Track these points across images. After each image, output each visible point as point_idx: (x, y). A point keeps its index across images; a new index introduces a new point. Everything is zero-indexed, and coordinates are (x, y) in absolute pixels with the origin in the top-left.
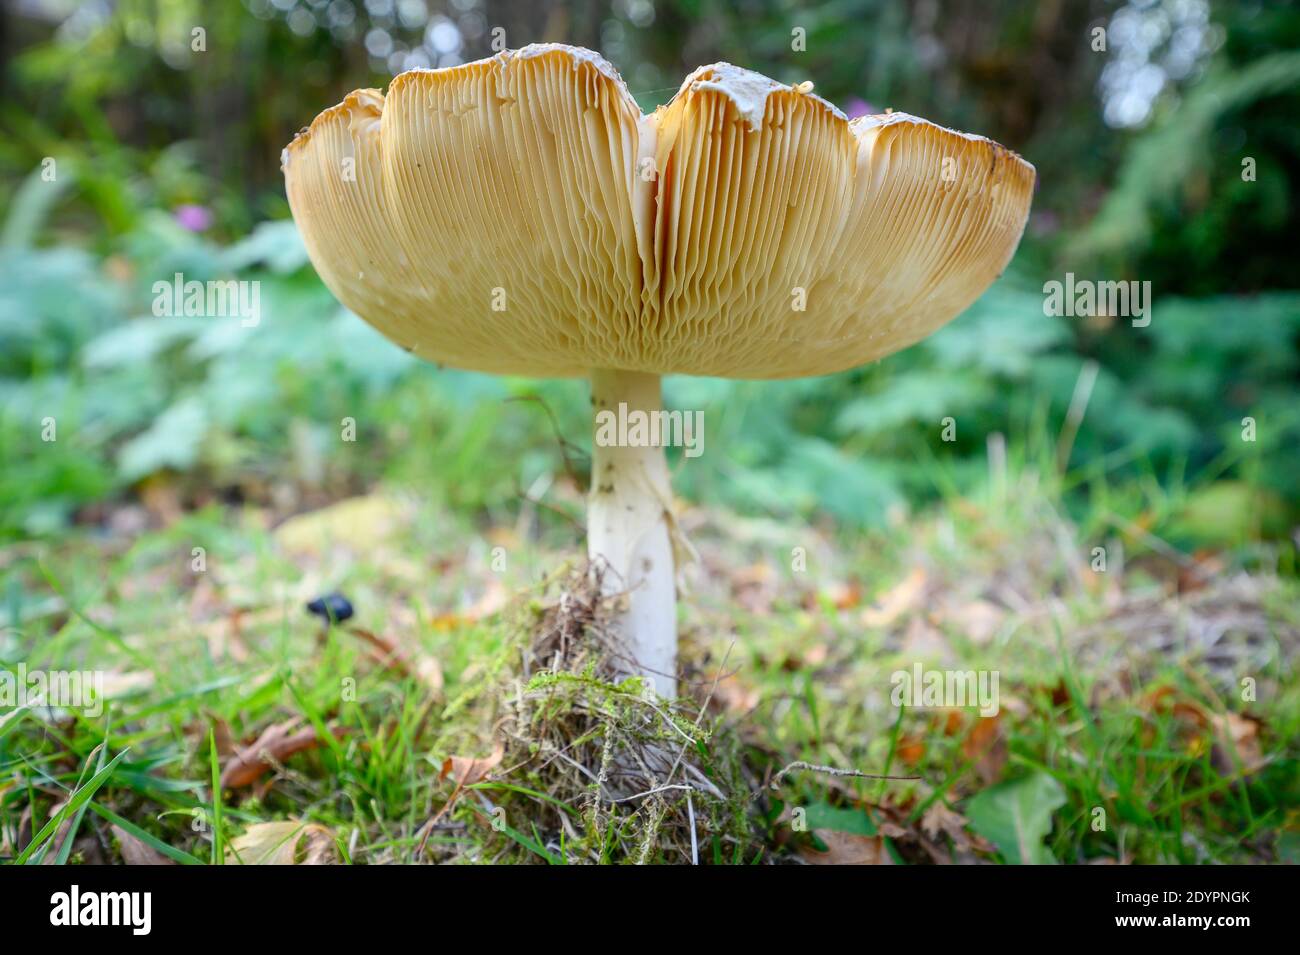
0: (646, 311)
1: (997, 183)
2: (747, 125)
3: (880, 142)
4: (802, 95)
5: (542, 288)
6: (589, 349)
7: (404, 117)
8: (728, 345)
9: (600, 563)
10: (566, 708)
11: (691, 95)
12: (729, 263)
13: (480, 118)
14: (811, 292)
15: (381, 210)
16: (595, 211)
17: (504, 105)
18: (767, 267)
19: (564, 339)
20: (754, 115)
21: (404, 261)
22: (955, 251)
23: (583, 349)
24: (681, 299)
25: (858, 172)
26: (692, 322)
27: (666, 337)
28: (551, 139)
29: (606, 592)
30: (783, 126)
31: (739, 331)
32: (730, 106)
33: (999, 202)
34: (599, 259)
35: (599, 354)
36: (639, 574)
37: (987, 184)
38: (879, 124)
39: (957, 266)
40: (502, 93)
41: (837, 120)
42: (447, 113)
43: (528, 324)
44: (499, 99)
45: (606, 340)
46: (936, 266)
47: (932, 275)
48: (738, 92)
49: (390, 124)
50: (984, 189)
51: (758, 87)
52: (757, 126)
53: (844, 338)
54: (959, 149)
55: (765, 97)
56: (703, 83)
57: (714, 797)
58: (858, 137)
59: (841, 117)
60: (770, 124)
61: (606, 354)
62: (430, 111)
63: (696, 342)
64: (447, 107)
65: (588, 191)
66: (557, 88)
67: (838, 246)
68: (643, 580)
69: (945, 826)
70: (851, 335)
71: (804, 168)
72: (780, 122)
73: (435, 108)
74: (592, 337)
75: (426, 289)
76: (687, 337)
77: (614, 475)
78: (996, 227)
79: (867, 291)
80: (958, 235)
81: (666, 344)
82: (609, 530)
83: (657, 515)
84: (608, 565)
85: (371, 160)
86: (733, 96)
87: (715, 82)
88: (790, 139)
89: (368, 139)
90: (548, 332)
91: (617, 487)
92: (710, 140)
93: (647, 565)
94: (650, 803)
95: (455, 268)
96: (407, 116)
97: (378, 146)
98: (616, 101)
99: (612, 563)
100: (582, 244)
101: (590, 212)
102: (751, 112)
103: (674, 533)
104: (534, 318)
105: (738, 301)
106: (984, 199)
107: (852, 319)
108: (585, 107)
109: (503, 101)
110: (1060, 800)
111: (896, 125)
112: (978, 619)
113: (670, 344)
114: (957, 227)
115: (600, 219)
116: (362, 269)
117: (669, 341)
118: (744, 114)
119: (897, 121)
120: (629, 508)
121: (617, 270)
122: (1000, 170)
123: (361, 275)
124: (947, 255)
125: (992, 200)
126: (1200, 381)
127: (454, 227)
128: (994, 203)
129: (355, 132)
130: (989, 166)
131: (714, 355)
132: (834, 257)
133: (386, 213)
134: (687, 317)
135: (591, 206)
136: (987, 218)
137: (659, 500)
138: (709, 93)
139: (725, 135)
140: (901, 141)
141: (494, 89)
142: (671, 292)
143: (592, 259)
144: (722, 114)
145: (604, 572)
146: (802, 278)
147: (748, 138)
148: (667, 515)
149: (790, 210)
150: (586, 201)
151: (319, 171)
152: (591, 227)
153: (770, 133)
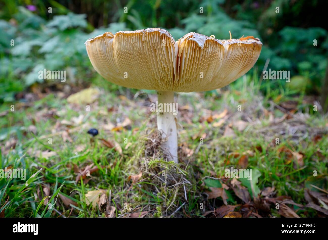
0: (175, 84)
2: (200, 48)
3: (229, 48)
5: (151, 80)
8: (193, 89)
9: (161, 131)
10: (156, 166)
11: (187, 41)
12: (195, 76)
13: (138, 45)
14: (213, 79)
15: (113, 61)
16: (165, 66)
17: (144, 42)
20: (202, 46)
21: (118, 72)
22: (244, 67)
24: (183, 82)
25: (224, 55)
26: (185, 86)
28: (155, 50)
29: (163, 138)
30: (208, 47)
32: (196, 44)
34: (165, 75)
36: (170, 132)
38: (229, 43)
40: (143, 40)
41: (220, 45)
43: (147, 85)
44: (143, 41)
45: (165, 88)
47: (239, 73)
48: (199, 41)
49: (116, 43)
50: (252, 53)
51: (203, 39)
52: (202, 48)
55: (204, 41)
56: (191, 39)
57: (189, 184)
58: (225, 47)
60: (205, 47)
62: (126, 42)
63: (185, 89)
64: (130, 42)
65: (163, 62)
66: (157, 40)
67: (219, 70)
68: (171, 134)
71: (213, 56)
74: (162, 88)
79: (225, 78)
80: (245, 64)
82: (163, 123)
83: (173, 119)
84: (163, 132)
85: (110, 50)
86: (198, 42)
87: (193, 38)
88: (210, 50)
89: (109, 44)
90: (151, 87)
91: (164, 113)
92: (192, 51)
93: (171, 130)
94: (176, 187)
96: (120, 42)
97: (112, 47)
100: (161, 71)
101: (163, 66)
103: (177, 123)
104: (149, 85)
105: (196, 83)
106: (251, 55)
110: (260, 175)
112: (241, 124)
113: (179, 89)
115: (166, 67)
118: (200, 46)
119: (233, 43)
120: (167, 118)
121: (169, 77)
122: (255, 48)
123: (107, 73)
124: (242, 68)
126: (292, 48)
127: (131, 67)
128: (254, 55)
129: (106, 43)
130: (253, 48)
132: (218, 72)
133: (114, 62)
134: (184, 85)
135: (164, 64)
137: (174, 116)
138: (191, 41)
139: (195, 50)
140: (234, 48)
141: (141, 39)
142: (181, 81)
143: (163, 74)
144: (194, 45)
145: (162, 134)
146: (211, 78)
147: (200, 50)
148: (175, 119)
149: (209, 65)
150: (163, 64)
151: (97, 50)
152: (164, 69)
153: (205, 49)
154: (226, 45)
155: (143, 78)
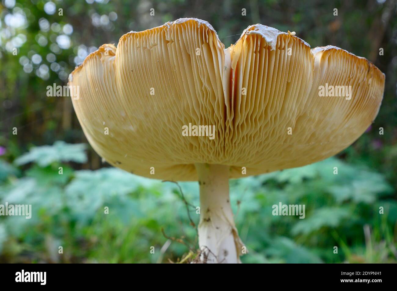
0: (227, 130)
1: (371, 77)
2: (269, 48)
3: (323, 58)
4: (291, 36)
6: (202, 151)
7: (126, 51)
8: (262, 147)
9: (206, 250)
11: (246, 36)
12: (263, 108)
13: (159, 49)
14: (297, 121)
15: (115, 93)
16: (207, 86)
17: (169, 43)
18: (279, 110)
19: (191, 145)
20: (272, 43)
21: (123, 114)
22: (356, 104)
23: (199, 151)
24: (242, 125)
25: (315, 70)
26: (247, 135)
27: (235, 143)
28: (189, 57)
29: (209, 262)
30: (284, 49)
31: (266, 139)
32: (263, 40)
33: (372, 86)
34: (209, 108)
35: (206, 153)
36: (222, 257)
37: (367, 77)
38: (322, 50)
39: (356, 112)
40: (168, 38)
41: (306, 46)
42: (144, 48)
43: (177, 140)
44: (167, 41)
45: (210, 146)
46: (348, 111)
47: (347, 115)
48: (266, 34)
49: (120, 55)
50: (366, 79)
51: (274, 32)
52: (274, 48)
53: (310, 143)
54: (355, 62)
55: (276, 36)
56: (251, 31)
58: (315, 55)
59: (308, 45)
60: (279, 48)
61: (209, 153)
62: (137, 48)
63: (248, 145)
64: (145, 46)
65: (204, 78)
66: (192, 35)
67: (308, 99)
68: (224, 259)
70: (313, 143)
71: (294, 64)
72: (283, 47)
73: (140, 47)
74: (204, 144)
75: (133, 126)
76: (244, 143)
77: (210, 214)
78: (371, 97)
79: (320, 121)
80: (357, 98)
81: (235, 146)
82: (209, 237)
83: (229, 231)
84: (210, 251)
85: (110, 72)
86: (264, 36)
87: (256, 30)
88: (287, 54)
89: (109, 64)
90: (184, 143)
91: (211, 219)
92: (254, 54)
93: (226, 253)
95: (146, 115)
96: (127, 51)
97: (114, 66)
98: (216, 43)
99: (212, 250)
100: (201, 100)
101: (205, 87)
102: (271, 42)
103: (237, 240)
104: (180, 138)
105: (266, 126)
106: (366, 83)
107: (313, 135)
108: (202, 43)
109: (168, 42)
111: (330, 50)
113: (237, 146)
114: (356, 94)
115: (209, 89)
116: (104, 121)
117: (237, 144)
118: (269, 43)
119: (330, 48)
120: (217, 228)
121: (216, 111)
122: (372, 72)
123: (104, 123)
124: (352, 106)
125: (369, 85)
127: (147, 96)
128: (370, 86)
129: (103, 61)
130: (367, 70)
131: (255, 152)
132: (306, 105)
133: (117, 94)
134: (245, 133)
135: (205, 84)
136: (367, 93)
137: (230, 225)
138: (253, 35)
139: (260, 52)
140: (332, 56)
141: (164, 37)
142: (238, 122)
143: (205, 107)
144: (259, 43)
145: (208, 254)
146: (293, 115)
147: (270, 54)
148: (233, 231)
149: (288, 84)
150: (203, 81)
151: (87, 79)
152: (205, 93)
153: (279, 51)
154: (317, 53)
155: (169, 120)
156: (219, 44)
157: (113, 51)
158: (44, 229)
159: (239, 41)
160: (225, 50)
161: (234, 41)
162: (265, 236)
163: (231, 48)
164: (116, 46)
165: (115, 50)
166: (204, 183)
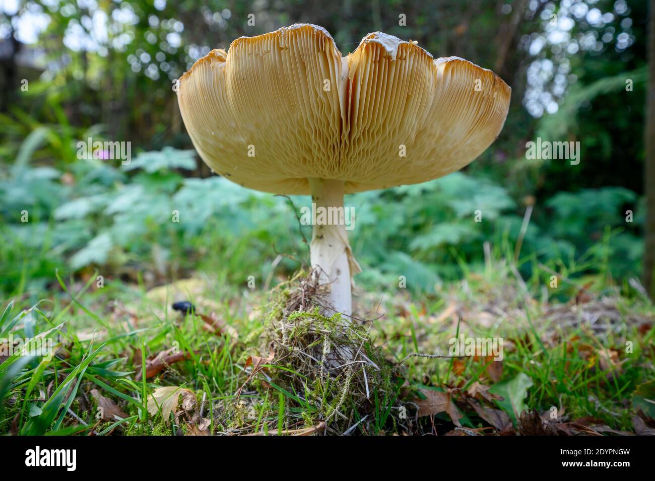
0: (343, 145)
1: (496, 91)
2: (389, 58)
3: (446, 69)
4: (413, 46)
5: (297, 135)
6: (316, 165)
7: (237, 58)
8: (379, 161)
9: (318, 269)
10: (305, 331)
11: (365, 45)
12: (381, 121)
13: (272, 56)
14: (417, 136)
15: (224, 101)
16: (323, 98)
18: (398, 124)
19: (305, 159)
20: (393, 53)
21: (233, 125)
22: (478, 120)
23: (313, 165)
24: (359, 139)
25: (437, 82)
26: (363, 150)
27: (351, 158)
28: (303, 65)
29: (320, 282)
30: (405, 59)
31: (384, 155)
32: (383, 49)
33: (497, 100)
34: (323, 120)
35: (320, 168)
36: (335, 276)
37: (492, 90)
38: (446, 61)
39: (479, 128)
40: (282, 45)
41: (428, 56)
42: (257, 55)
43: (289, 153)
44: (281, 47)
45: (324, 160)
46: (470, 127)
47: (469, 131)
48: (386, 43)
49: (230, 61)
50: (490, 93)
51: (395, 41)
52: (394, 58)
53: (430, 160)
54: (480, 74)
55: (397, 46)
56: (371, 39)
57: (374, 368)
58: (437, 66)
59: (430, 56)
60: (400, 58)
61: (323, 167)
62: (249, 55)
63: (365, 160)
64: (257, 52)
65: (319, 88)
66: (308, 43)
67: (429, 113)
68: (337, 278)
69: (479, 391)
70: (433, 159)
71: (415, 77)
72: (404, 57)
73: (251, 54)
74: (318, 158)
75: (243, 137)
76: (360, 158)
77: (323, 231)
78: (496, 111)
79: (441, 137)
80: (480, 113)
81: (351, 161)
82: (321, 255)
83: (343, 249)
84: (322, 270)
85: (220, 79)
86: (384, 45)
87: (376, 39)
88: (408, 64)
89: (219, 70)
90: (297, 157)
91: (324, 236)
92: (373, 65)
93: (338, 272)
94: (347, 370)
95: (257, 126)
96: (239, 57)
97: (224, 73)
98: (332, 49)
99: (324, 269)
100: (315, 112)
101: (320, 98)
102: (392, 52)
103: (350, 258)
104: (292, 150)
105: (384, 140)
106: (491, 97)
107: (433, 151)
108: (319, 51)
109: (282, 49)
110: (530, 384)
111: (453, 61)
112: (484, 319)
113: (353, 162)
114: (479, 109)
115: (324, 100)
116: (214, 131)
117: (352, 160)
118: (389, 52)
119: (454, 59)
120: (330, 246)
121: (331, 125)
122: (497, 86)
123: (213, 133)
124: (475, 122)
125: (494, 98)
127: (258, 106)
128: (495, 100)
129: (213, 67)
130: (493, 83)
131: (371, 168)
132: (427, 119)
133: (227, 102)
134: (361, 148)
135: (321, 95)
136: (492, 107)
137: (344, 243)
138: (373, 43)
139: (380, 62)
140: (455, 68)
141: (278, 43)
142: (355, 135)
143: (320, 119)
144: (379, 53)
145: (320, 273)
146: (413, 129)
147: (390, 64)
148: (347, 249)
149: (408, 97)
150: (318, 92)
151: (196, 88)
152: (320, 104)
153: (399, 61)
154: (440, 64)
155: (281, 133)
156: (336, 52)
157: (223, 57)
158: (150, 237)
159: (358, 49)
160: (342, 59)
161: (352, 50)
162: (381, 250)
163: (349, 57)
164: (227, 51)
165: (226, 56)
166: (318, 199)
